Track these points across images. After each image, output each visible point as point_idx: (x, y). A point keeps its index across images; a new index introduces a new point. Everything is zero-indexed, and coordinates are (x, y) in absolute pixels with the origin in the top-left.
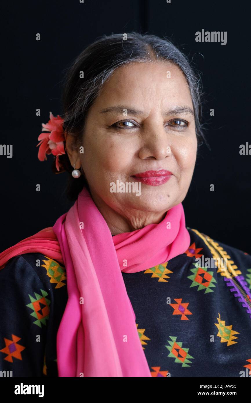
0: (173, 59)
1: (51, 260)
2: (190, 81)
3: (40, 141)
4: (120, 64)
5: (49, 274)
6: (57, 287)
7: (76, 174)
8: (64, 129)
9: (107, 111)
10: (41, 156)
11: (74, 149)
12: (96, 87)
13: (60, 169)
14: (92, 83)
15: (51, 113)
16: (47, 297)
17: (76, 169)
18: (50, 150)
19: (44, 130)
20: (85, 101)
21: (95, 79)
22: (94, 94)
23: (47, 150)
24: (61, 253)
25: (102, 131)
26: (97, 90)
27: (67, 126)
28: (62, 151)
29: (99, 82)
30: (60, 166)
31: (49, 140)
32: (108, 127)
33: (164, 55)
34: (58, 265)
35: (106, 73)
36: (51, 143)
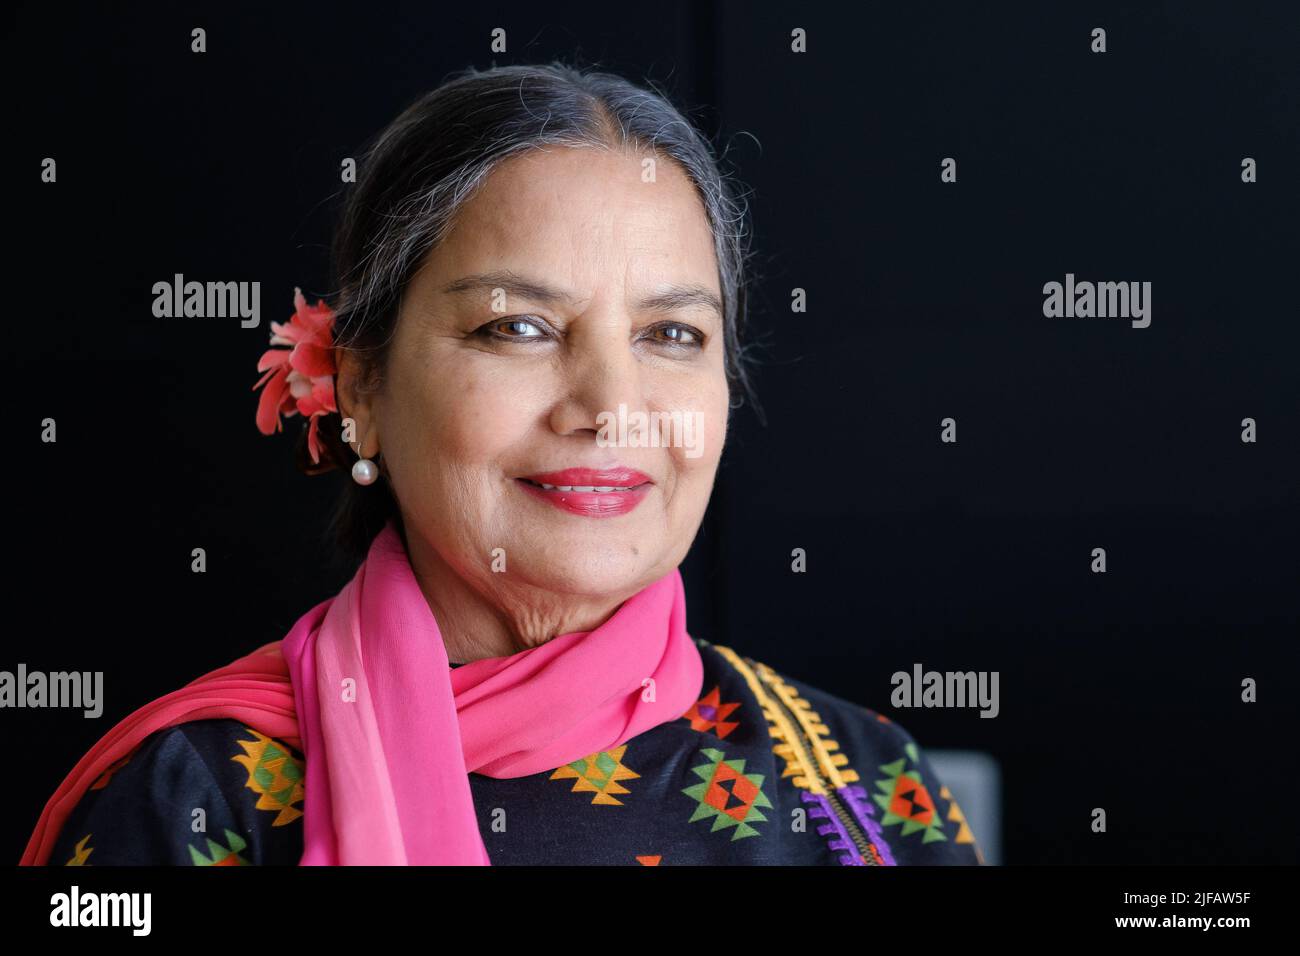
0: (669, 145)
1: (265, 741)
2: (715, 212)
3: (264, 373)
4: (512, 151)
5: (253, 783)
6: (278, 822)
7: (363, 471)
8: (335, 336)
9: (465, 287)
10: (266, 419)
11: (360, 399)
12: (436, 215)
13: (321, 456)
14: (425, 199)
15: (298, 291)
16: (242, 853)
17: (364, 458)
18: (292, 402)
19: (275, 340)
20: (402, 256)
21: (434, 191)
22: (426, 235)
23: (283, 400)
24: (296, 718)
25: (445, 346)
26: (437, 224)
27: (342, 328)
28: (329, 403)
29: (444, 200)
30: (321, 450)
31: (290, 369)
32: (463, 335)
33: (641, 133)
34: (283, 755)
35: (467, 172)
36: (297, 381)
